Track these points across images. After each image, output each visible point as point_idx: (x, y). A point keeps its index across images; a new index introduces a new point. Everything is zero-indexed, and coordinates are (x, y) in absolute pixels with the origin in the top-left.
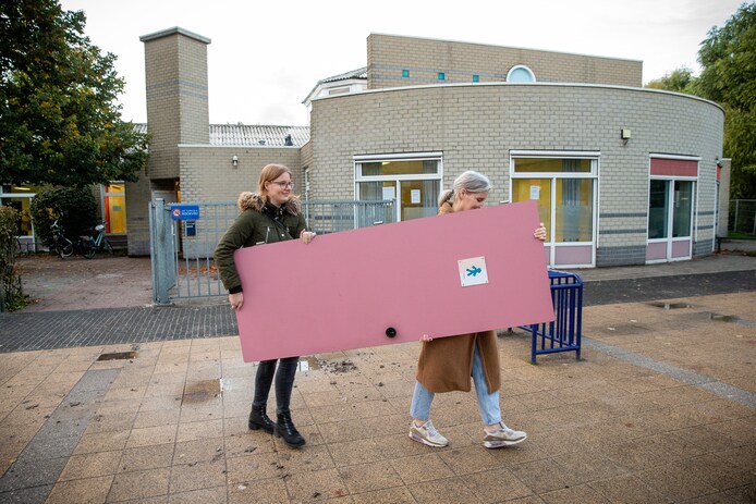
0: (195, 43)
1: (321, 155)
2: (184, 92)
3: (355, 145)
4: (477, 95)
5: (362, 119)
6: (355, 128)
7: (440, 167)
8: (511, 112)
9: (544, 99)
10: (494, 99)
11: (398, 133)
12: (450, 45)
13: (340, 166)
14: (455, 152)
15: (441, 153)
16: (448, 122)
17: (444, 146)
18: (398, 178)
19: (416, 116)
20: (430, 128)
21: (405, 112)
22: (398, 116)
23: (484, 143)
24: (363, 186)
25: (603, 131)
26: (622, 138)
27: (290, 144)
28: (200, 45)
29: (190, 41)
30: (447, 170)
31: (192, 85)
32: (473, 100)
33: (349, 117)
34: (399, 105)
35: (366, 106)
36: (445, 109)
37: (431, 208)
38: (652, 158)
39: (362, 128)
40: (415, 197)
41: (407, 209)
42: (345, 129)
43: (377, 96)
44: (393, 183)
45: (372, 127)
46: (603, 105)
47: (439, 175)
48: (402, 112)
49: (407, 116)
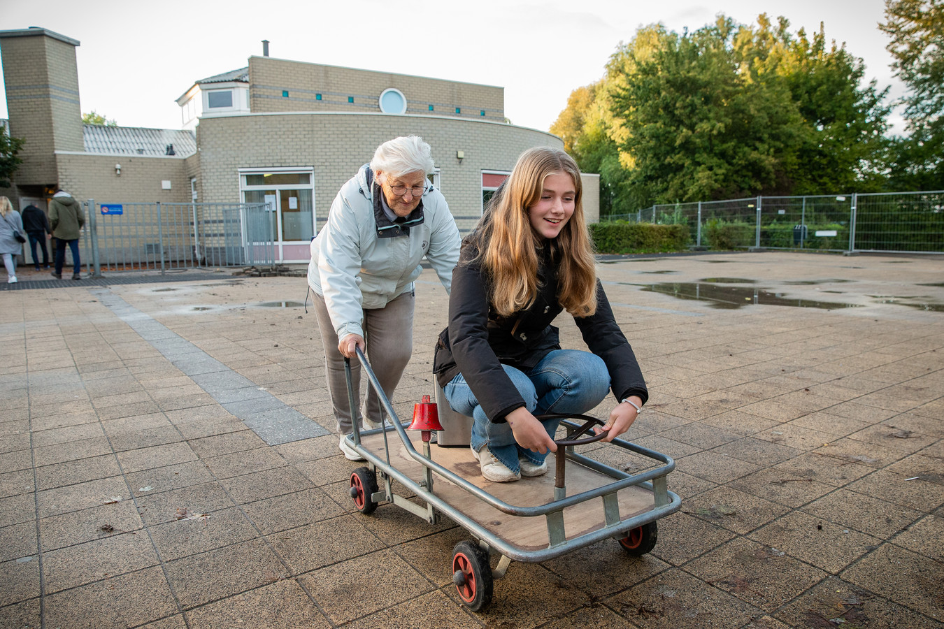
0: (62, 45)
1: (209, 167)
2: (55, 97)
3: (239, 159)
4: (340, 122)
5: (245, 138)
6: (238, 145)
7: (312, 178)
8: (368, 136)
9: (394, 127)
10: (354, 126)
11: (277, 151)
12: (326, 69)
13: (227, 177)
14: (324, 167)
15: (312, 168)
16: (318, 143)
17: (314, 162)
18: (278, 188)
19: (290, 136)
20: (303, 147)
21: (282, 133)
22: (276, 137)
23: (347, 160)
24: (247, 193)
25: (442, 152)
26: (458, 158)
27: (172, 153)
28: (68, 47)
29: (57, 44)
30: (317, 182)
31: (63, 90)
32: (337, 125)
33: (234, 135)
34: (276, 128)
35: (248, 127)
36: (315, 132)
37: (306, 212)
38: (483, 174)
39: (245, 145)
40: (293, 203)
41: (285, 213)
42: (231, 145)
43: (258, 119)
44: (274, 192)
45: (254, 144)
46: (441, 132)
47: (312, 185)
48: (279, 133)
49: (283, 137)
